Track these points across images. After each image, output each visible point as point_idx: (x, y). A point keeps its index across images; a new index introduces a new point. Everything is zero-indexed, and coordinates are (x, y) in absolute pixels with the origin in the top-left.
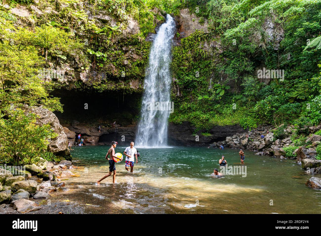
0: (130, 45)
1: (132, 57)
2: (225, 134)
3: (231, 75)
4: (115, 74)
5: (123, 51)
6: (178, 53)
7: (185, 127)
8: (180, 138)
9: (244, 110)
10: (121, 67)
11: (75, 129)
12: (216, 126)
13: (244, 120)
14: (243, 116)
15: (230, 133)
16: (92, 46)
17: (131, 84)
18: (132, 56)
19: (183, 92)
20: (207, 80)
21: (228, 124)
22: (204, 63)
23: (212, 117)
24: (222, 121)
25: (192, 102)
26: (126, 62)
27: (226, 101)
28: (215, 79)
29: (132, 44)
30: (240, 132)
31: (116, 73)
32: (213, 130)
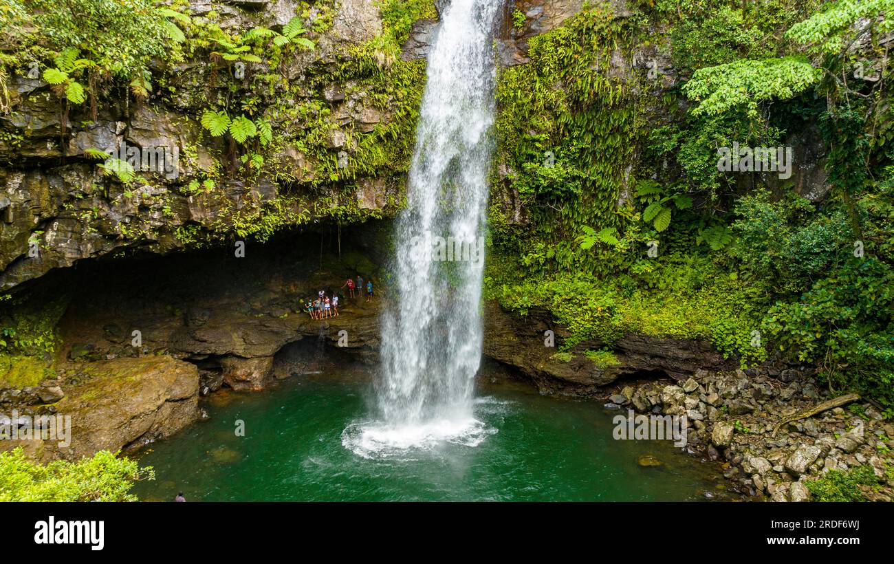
0: (350, 79)
1: (358, 122)
2: (662, 363)
3: (699, 175)
4: (304, 178)
5: (327, 104)
6: (519, 88)
7: (535, 322)
8: (518, 360)
9: (730, 290)
10: (324, 155)
11: (198, 340)
12: (635, 331)
13: (728, 330)
14: (724, 309)
15: (676, 364)
16: (220, 96)
17: (360, 195)
18: (357, 117)
19: (532, 212)
20: (616, 174)
21: (673, 331)
22: (608, 121)
23: (625, 297)
24: (655, 317)
25: (562, 243)
26: (339, 139)
27: (673, 241)
28: (642, 164)
29: (355, 74)
30: (709, 365)
31: (307, 174)
32: (624, 344)
